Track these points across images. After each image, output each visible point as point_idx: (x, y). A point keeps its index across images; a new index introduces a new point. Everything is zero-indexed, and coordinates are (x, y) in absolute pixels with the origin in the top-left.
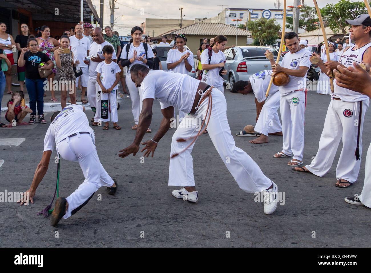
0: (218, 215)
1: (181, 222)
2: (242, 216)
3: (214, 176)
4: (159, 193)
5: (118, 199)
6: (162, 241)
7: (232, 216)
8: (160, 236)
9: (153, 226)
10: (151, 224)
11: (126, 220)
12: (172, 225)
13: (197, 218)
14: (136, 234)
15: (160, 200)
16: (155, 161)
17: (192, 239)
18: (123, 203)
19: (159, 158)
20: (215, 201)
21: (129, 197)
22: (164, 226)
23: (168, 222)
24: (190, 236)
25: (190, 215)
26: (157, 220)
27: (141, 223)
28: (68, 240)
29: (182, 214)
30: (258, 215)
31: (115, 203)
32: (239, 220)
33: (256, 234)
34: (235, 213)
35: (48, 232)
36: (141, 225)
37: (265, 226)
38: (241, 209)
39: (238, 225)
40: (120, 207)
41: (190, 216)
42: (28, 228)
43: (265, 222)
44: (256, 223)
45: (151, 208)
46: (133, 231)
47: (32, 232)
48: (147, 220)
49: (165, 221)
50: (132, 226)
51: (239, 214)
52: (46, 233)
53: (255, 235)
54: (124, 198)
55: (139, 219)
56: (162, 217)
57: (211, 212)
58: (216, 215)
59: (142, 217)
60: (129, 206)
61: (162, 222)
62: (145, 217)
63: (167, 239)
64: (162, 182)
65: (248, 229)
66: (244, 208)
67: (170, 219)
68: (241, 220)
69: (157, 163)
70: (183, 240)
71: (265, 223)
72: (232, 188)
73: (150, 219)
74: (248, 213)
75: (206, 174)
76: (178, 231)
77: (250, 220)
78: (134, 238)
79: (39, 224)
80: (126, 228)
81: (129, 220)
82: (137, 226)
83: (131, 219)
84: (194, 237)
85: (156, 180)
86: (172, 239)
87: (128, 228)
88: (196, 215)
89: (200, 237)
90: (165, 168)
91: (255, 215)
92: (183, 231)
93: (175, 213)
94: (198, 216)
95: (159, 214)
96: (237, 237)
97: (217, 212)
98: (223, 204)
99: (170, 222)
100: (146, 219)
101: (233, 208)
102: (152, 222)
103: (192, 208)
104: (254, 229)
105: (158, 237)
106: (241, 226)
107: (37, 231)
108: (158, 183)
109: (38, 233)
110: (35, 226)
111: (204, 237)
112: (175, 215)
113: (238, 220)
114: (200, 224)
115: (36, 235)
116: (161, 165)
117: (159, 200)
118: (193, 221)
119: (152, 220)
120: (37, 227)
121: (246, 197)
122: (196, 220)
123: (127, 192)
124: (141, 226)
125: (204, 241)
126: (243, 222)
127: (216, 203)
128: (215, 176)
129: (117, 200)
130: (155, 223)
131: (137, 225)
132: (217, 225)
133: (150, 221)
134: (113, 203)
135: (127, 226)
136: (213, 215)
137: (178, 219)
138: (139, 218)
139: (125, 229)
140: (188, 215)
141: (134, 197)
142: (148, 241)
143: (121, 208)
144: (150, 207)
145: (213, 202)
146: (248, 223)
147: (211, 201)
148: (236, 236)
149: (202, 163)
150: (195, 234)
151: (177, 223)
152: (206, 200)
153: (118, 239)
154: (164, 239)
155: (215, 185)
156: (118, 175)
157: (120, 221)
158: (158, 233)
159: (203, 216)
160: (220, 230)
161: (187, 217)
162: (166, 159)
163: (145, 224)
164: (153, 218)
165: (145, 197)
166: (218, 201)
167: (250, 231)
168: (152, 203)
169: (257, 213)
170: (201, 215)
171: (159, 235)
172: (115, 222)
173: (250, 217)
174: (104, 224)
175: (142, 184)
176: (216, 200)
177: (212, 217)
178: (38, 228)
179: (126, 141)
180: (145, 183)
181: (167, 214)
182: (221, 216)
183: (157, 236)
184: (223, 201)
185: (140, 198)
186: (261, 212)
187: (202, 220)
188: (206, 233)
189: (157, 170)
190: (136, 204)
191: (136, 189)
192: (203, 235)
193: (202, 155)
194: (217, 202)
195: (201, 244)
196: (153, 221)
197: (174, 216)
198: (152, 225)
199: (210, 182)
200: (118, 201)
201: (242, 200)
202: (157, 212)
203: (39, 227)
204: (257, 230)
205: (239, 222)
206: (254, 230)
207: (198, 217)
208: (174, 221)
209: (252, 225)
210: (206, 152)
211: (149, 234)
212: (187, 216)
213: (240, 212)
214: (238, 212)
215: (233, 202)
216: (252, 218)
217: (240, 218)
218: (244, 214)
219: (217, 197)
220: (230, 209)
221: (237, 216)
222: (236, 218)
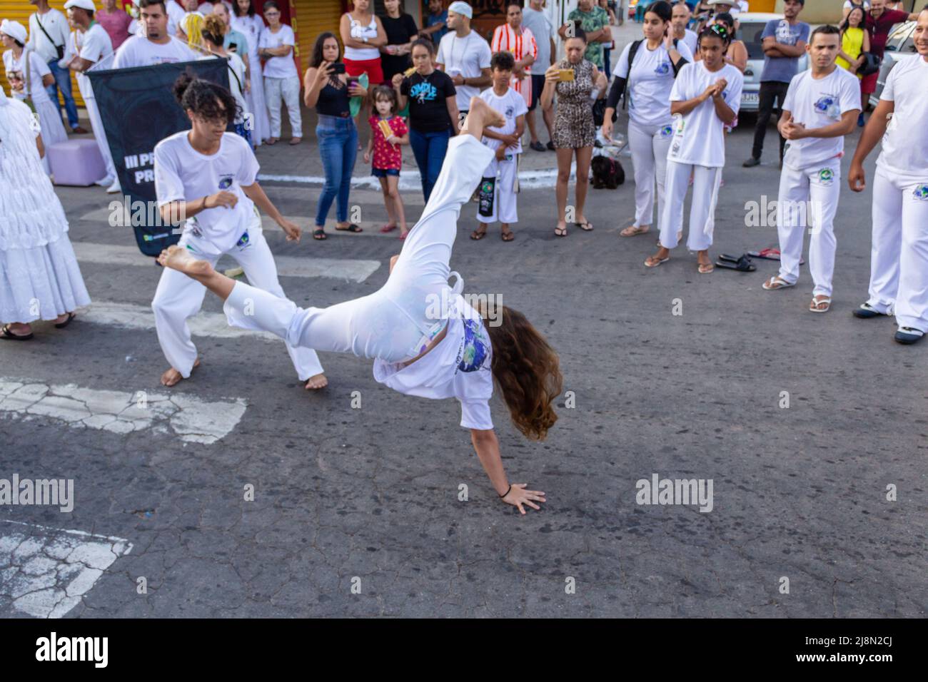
0: (739, 529)
1: (643, 535)
2: (800, 543)
3: (766, 410)
4: (616, 444)
5: (521, 449)
6: (585, 580)
7: (775, 537)
8: (585, 567)
9: (576, 535)
10: (574, 527)
12: (619, 538)
13: (685, 530)
14: (533, 551)
15: (613, 464)
16: (634, 350)
17: (654, 586)
18: (529, 462)
19: (647, 341)
20: (744, 485)
21: (546, 448)
22: (602, 538)
23: (613, 530)
24: (652, 577)
25: (670, 519)
26: (591, 520)
27: (552, 522)
28: (395, 540)
29: (653, 511)
30: (842, 544)
31: (512, 458)
32: (786, 552)
33: (819, 602)
34: (783, 528)
36: (552, 528)
37: (851, 582)
38: (803, 518)
39: (781, 566)
40: (520, 470)
41: (669, 522)
42: (328, 497)
43: (855, 569)
44: (831, 567)
45: (586, 485)
46: (529, 541)
47: (332, 507)
48: (569, 516)
49: (608, 526)
50: (530, 528)
51: (795, 533)
52: (358, 516)
53: (816, 604)
54: (534, 449)
55: (552, 512)
56: (604, 513)
57: (726, 516)
58: (735, 529)
59: (558, 507)
60: (541, 471)
61: (599, 528)
62: (566, 506)
63: (598, 576)
64: (632, 413)
65: (803, 583)
66: (812, 516)
67: (621, 521)
68: (792, 553)
69: (636, 356)
70: (633, 587)
71: (854, 572)
72: (802, 452)
73: (574, 514)
74: (819, 533)
75: (747, 402)
76: (630, 558)
77: (815, 555)
78: (525, 562)
79: (349, 490)
80: (518, 529)
82: (542, 530)
84: (660, 584)
85: (621, 406)
86: (608, 578)
87: (521, 532)
88: (686, 520)
89: (676, 584)
90: (651, 374)
91: (835, 544)
92: (641, 560)
94: (688, 523)
95: (600, 505)
96: (766, 602)
97: (739, 520)
98: (762, 497)
99: (618, 529)
100: (568, 513)
101: (784, 512)
102: (578, 524)
104: (818, 585)
105: (580, 567)
107: (343, 506)
108: (623, 415)
109: (343, 513)
110: (342, 493)
111: (685, 587)
112: (636, 511)
113: (784, 552)
114: (686, 547)
115: (337, 516)
116: (644, 365)
117: (610, 465)
118: (673, 536)
119: (580, 519)
120: (344, 496)
121: (829, 483)
122: (680, 534)
124: (551, 531)
125: (682, 598)
126: (798, 558)
127: (744, 492)
128: (767, 412)
129: (520, 452)
130: (582, 527)
131: (542, 525)
132: (726, 558)
133: (575, 520)
134: (508, 458)
135: (521, 525)
136: (725, 526)
137: (639, 524)
138: (552, 508)
139: (515, 533)
140: (666, 517)
141: (557, 449)
142: (554, 574)
143: (521, 473)
144: (586, 481)
145: (740, 487)
146: (807, 565)
147: (733, 485)
148: (765, 599)
149: (746, 366)
150: (667, 574)
151: (634, 535)
152: (723, 479)
153: (494, 556)
154: (591, 576)
155: (758, 439)
158: (581, 557)
159: (701, 526)
160: (730, 572)
161: (660, 523)
162: (662, 346)
163: (562, 527)
164: (582, 513)
165: (582, 451)
166: (751, 488)
167: (805, 590)
168: (593, 471)
169: (842, 539)
170: (696, 523)
171: (582, 564)
172: (498, 510)
173: (820, 546)
174: (476, 511)
175: (586, 412)
176: (747, 482)
177: (722, 533)
178: (346, 500)
179: (586, 285)
180: (592, 411)
181: (618, 506)
182: (745, 532)
183: (577, 564)
184: (766, 490)
185: (569, 452)
186: (852, 537)
187: (694, 537)
188: (695, 576)
189: (629, 378)
190: (556, 467)
191: (569, 426)
192: (684, 582)
193: (754, 343)
194: (747, 490)
195: (673, 607)
196: (580, 521)
197: (632, 514)
198: (576, 532)
199: (750, 427)
200: (521, 455)
201: (814, 492)
202: (597, 497)
203: (348, 496)
204: (824, 588)
205: (785, 557)
206: (816, 588)
207: (687, 528)
208: (629, 529)
209: (816, 572)
210: (768, 332)
211: (563, 556)
212: (664, 520)
213: (797, 527)
214: (792, 527)
215: (790, 497)
216: (825, 550)
217: (793, 548)
218: (806, 535)
219: (754, 476)
220: (775, 516)
221: (786, 540)
222: (781, 543)
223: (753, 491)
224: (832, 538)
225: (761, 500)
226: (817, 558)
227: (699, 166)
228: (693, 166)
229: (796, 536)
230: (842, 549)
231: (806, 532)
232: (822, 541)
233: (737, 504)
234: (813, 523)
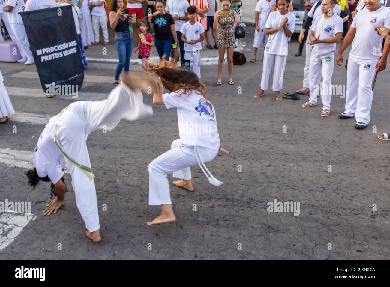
1: (253, 208)
2: (316, 210)
3: (303, 156)
6: (229, 227)
7: (306, 208)
8: (229, 222)
9: (225, 209)
10: (224, 206)
11: (204, 199)
12: (243, 210)
14: (207, 216)
15: (240, 179)
16: (249, 132)
17: (257, 229)
19: (255, 129)
20: (294, 187)
22: (236, 210)
23: (240, 207)
24: (257, 225)
25: (264, 201)
26: (231, 203)
27: (215, 204)
28: (149, 212)
29: (257, 198)
30: (333, 210)
31: (199, 177)
32: (311, 214)
33: (323, 234)
34: (309, 204)
35: (136, 201)
36: (215, 206)
37: (336, 226)
38: (317, 200)
39: (308, 220)
40: (202, 183)
41: (263, 203)
42: (121, 195)
43: (337, 220)
44: (328, 220)
45: (229, 188)
46: (206, 212)
47: (123, 199)
48: (222, 201)
49: (238, 205)
50: (206, 206)
51: (314, 206)
52: (134, 202)
53: (322, 234)
55: (215, 199)
56: (236, 200)
59: (218, 197)
61: (234, 206)
62: (221, 197)
63: (234, 225)
64: (248, 159)
65: (317, 226)
66: (321, 199)
67: (244, 203)
68: (313, 214)
69: (250, 135)
70: (248, 230)
71: (338, 222)
72: (317, 173)
73: (224, 200)
74: (324, 206)
75: (295, 153)
76: (248, 218)
77: (322, 215)
78: (204, 220)
79: (130, 192)
80: (201, 207)
81: (206, 199)
82: (211, 207)
83: (208, 198)
84: (260, 228)
85: (244, 155)
86: (238, 226)
87: (202, 208)
89: (266, 228)
90: (256, 142)
91: (330, 210)
92: (252, 219)
93: (251, 197)
95: (235, 196)
96: (302, 234)
98: (301, 192)
99: (243, 206)
100: (222, 200)
101: (310, 198)
102: (226, 204)
103: (269, 194)
104: (323, 227)
105: (227, 222)
106: (310, 221)
107: (127, 198)
108: (245, 159)
109: (127, 201)
110: (127, 193)
111: (269, 229)
112: (250, 199)
115: (125, 203)
116: (254, 139)
117: (239, 180)
118: (265, 209)
120: (128, 194)
121: (328, 186)
123: (213, 166)
124: (215, 207)
125: (268, 233)
126: (315, 216)
127: (294, 190)
128: (304, 157)
130: (227, 205)
131: (211, 205)
132: (286, 217)
133: (225, 202)
134: (197, 177)
135: (202, 205)
137: (251, 204)
138: (215, 198)
141: (217, 174)
142: (216, 225)
144: (229, 187)
145: (292, 188)
146: (319, 219)
147: (290, 188)
148: (302, 233)
149: (295, 139)
150: (263, 224)
151: (249, 209)
152: (286, 185)
153: (191, 218)
154: (231, 225)
155: (300, 168)
157: (198, 199)
158: (227, 218)
161: (260, 203)
162: (261, 131)
163: (219, 206)
164: (227, 200)
166: (297, 188)
167: (318, 229)
168: (232, 183)
169: (333, 208)
171: (228, 220)
172: (193, 199)
173: (324, 211)
174: (184, 200)
175: (229, 158)
176: (295, 186)
178: (129, 196)
179: (230, 105)
180: (232, 158)
181: (242, 197)
183: (226, 221)
184: (303, 189)
185: (222, 175)
186: (337, 208)
188: (274, 224)
189: (247, 144)
191: (222, 164)
192: (269, 227)
193: (299, 129)
194: (295, 189)
195: (264, 237)
196: (227, 203)
197: (248, 200)
199: (297, 164)
201: (322, 189)
202: (234, 193)
203: (130, 194)
204: (325, 228)
205: (310, 216)
206: (322, 228)
208: (247, 206)
209: (322, 222)
210: (304, 125)
211: (219, 217)
212: (261, 202)
213: (315, 204)
214: (313, 204)
215: (312, 192)
216: (326, 213)
217: (313, 212)
218: (318, 207)
219: (298, 184)
220: (306, 200)
221: (310, 209)
222: (308, 210)
223: (297, 190)
224: (329, 208)
225: (300, 193)
226: (322, 216)
227: (277, 55)
228: (275, 55)
229: (314, 208)
230: (333, 212)
231: (318, 206)
232: (325, 209)
233: (291, 195)
234: (321, 202)
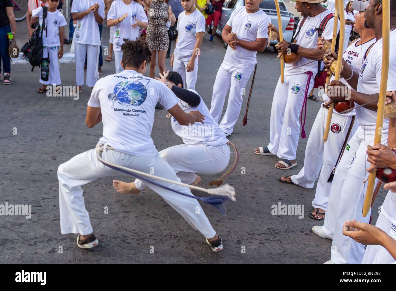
0: (151, 238)
2: (179, 241)
4: (92, 200)
5: (40, 208)
7: (168, 240)
9: (69, 252)
11: (40, 242)
13: (126, 242)
18: (44, 215)
20: (155, 216)
25: (119, 237)
29: (110, 234)
32: (173, 247)
34: (171, 235)
39: (170, 254)
40: (39, 220)
41: (118, 239)
44: (192, 252)
46: (42, 259)
48: (66, 242)
50: (44, 251)
51: (177, 237)
54: (48, 207)
55: (56, 241)
57: (145, 232)
58: (149, 238)
59: (59, 238)
60: (51, 219)
66: (185, 228)
68: (175, 247)
73: (69, 241)
74: (187, 236)
77: (186, 247)
80: (36, 253)
81: (43, 242)
82: (50, 252)
83: (46, 239)
87: (38, 255)
88: (126, 237)
93: (103, 233)
94: (127, 238)
97: (151, 234)
98: (163, 221)
101: (172, 227)
102: (71, 246)
103: (125, 226)
106: (172, 256)
108: (96, 185)
113: (172, 247)
114: (126, 251)
118: (119, 246)
119: (71, 243)
122: (123, 245)
123: (55, 197)
126: (178, 249)
127: (154, 219)
129: (39, 210)
130: (72, 247)
131: (50, 249)
132: (145, 254)
135: (38, 251)
136: (145, 238)
138: (56, 239)
139: (35, 256)
140: (116, 236)
143: (40, 222)
145: (153, 217)
146: (182, 252)
147: (150, 216)
152: (145, 213)
156: (52, 170)
157: (32, 242)
159: (134, 239)
160: (147, 261)
161: (113, 240)
169: (197, 237)
170: (131, 238)
172: (25, 244)
173: (187, 242)
174: (12, 246)
176: (156, 214)
177: (143, 241)
182: (154, 239)
187: (130, 245)
196: (72, 245)
198: (69, 250)
200: (39, 211)
205: (172, 249)
207: (126, 241)
209: (186, 255)
213: (178, 234)
214: (175, 234)
215: (175, 219)
216: (189, 243)
217: (176, 244)
218: (181, 237)
219: (159, 211)
220: (168, 230)
221: (172, 241)
222: (171, 243)
223: (158, 218)
224: (193, 237)
225: (162, 222)
226: (186, 248)
227: (89, 45)
229: (177, 238)
230: (197, 242)
231: (181, 235)
232: (189, 239)
233: (151, 225)
234: (185, 231)
